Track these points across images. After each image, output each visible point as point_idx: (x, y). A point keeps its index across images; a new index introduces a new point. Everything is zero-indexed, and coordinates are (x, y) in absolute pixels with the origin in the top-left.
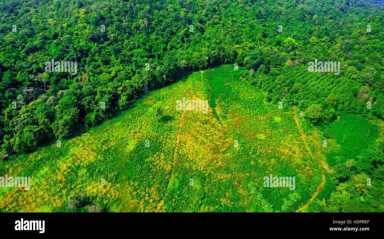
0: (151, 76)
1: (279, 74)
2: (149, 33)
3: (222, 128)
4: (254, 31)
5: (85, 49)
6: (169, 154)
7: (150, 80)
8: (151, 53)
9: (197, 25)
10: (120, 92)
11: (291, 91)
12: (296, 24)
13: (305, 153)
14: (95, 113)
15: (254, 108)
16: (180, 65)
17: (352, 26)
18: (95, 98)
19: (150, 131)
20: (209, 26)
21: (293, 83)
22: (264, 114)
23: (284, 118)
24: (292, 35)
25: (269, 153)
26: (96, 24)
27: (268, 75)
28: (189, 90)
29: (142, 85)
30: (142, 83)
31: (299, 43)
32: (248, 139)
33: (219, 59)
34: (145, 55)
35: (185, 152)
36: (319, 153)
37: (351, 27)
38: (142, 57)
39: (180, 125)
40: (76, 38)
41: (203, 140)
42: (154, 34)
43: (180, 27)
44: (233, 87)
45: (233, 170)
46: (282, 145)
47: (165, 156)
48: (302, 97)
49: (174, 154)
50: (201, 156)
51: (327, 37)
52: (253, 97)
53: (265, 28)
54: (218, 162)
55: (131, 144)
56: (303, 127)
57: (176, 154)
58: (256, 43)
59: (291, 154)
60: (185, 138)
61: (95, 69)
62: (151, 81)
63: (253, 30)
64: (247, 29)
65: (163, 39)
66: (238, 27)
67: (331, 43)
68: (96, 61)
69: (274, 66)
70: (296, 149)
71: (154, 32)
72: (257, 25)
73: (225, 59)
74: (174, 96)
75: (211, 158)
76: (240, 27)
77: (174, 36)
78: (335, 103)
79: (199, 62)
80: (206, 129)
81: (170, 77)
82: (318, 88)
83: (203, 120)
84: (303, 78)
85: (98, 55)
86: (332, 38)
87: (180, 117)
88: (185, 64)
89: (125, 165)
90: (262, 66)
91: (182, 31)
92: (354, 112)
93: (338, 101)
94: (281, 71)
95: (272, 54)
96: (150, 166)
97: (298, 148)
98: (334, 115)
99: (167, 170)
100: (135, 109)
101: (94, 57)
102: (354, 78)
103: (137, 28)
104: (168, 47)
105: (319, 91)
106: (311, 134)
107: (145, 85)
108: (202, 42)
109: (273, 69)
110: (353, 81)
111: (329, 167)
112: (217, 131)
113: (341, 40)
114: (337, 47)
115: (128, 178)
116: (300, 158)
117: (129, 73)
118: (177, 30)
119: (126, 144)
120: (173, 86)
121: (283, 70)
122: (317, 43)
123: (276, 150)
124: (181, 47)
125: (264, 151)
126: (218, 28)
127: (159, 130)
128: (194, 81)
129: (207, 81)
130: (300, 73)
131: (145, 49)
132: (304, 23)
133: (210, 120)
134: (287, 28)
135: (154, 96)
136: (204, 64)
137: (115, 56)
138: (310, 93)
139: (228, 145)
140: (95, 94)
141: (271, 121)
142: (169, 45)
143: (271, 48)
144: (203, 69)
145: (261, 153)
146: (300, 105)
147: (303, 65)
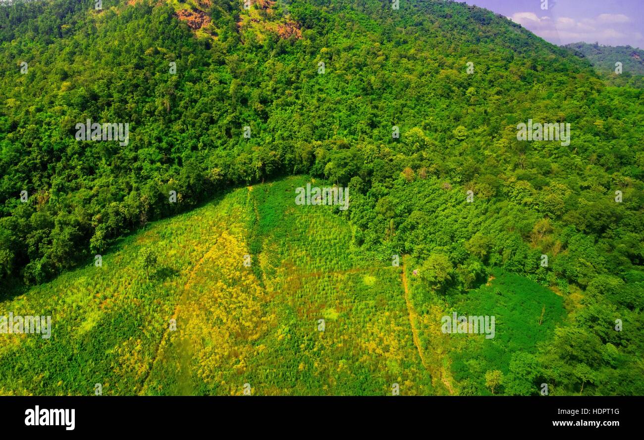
0: (155, 196)
1: (387, 194)
2: (170, 121)
3: (263, 294)
4: (354, 117)
5: (56, 147)
6: (152, 342)
7: (153, 202)
8: (170, 155)
9: (256, 107)
10: (96, 223)
11: (401, 226)
12: (435, 104)
13: (410, 350)
14: (44, 260)
15: (329, 257)
16: (211, 177)
17: (533, 105)
18: (50, 232)
19: (130, 296)
20: (277, 108)
21: (410, 212)
22: (345, 270)
23: (381, 278)
24: (423, 123)
25: (338, 348)
26: (82, 107)
27: (365, 195)
28: (220, 220)
29: (138, 210)
30: (138, 207)
31: (434, 137)
32: (304, 318)
33: (283, 165)
34: (157, 159)
35: (182, 339)
36: (439, 351)
37: (530, 109)
38: (152, 162)
39: (187, 287)
40: (46, 131)
41: (221, 317)
42: (180, 122)
43: (227, 111)
44: (298, 216)
45: (262, 381)
46: (366, 332)
47: (143, 345)
48: (420, 239)
49: (160, 343)
50: (208, 349)
51: (485, 127)
52: (331, 237)
53: (375, 111)
54: (240, 361)
55: (90, 320)
56: (414, 296)
57: (163, 343)
58: (355, 137)
59: (381, 352)
60: (188, 311)
61: (69, 181)
62: (154, 204)
63: (353, 114)
64: (344, 113)
65: (193, 131)
66: (326, 111)
67: (491, 137)
68: (73, 168)
69: (380, 178)
70: (393, 342)
71: (180, 119)
72: (362, 106)
73: (293, 165)
74: (191, 232)
75: (226, 354)
76: (330, 110)
77: (215, 126)
78: (484, 252)
79: (245, 171)
80: (232, 295)
81: (190, 196)
82: (456, 221)
83: (230, 279)
84: (431, 202)
85: (77, 159)
86: (494, 128)
87: (191, 270)
88: (219, 175)
89: (68, 360)
90: (354, 180)
91: (228, 118)
92: (520, 271)
93: (491, 248)
94: (391, 188)
95: (378, 158)
96: (110, 365)
97: (396, 341)
98: (477, 275)
99: (139, 372)
100: (117, 253)
101: (71, 162)
102: (528, 203)
103: (151, 113)
104: (200, 145)
105: (456, 227)
106: (428, 312)
107: (144, 210)
108: (261, 135)
109: (377, 184)
110: (526, 208)
111: (454, 384)
112: (251, 299)
113: (508, 133)
114: (501, 145)
115: (66, 386)
116: (396, 360)
117: (123, 190)
118: (221, 115)
119: (81, 319)
120: (193, 213)
121: (396, 186)
122: (467, 137)
123: (354, 342)
124: (222, 145)
125: (330, 343)
126: (292, 112)
127: (146, 295)
128: (232, 205)
129: (255, 205)
130: (426, 193)
131: (158, 148)
132: (450, 103)
133: (243, 278)
134: (416, 110)
135: (156, 232)
136: (255, 174)
137: (107, 160)
138: (439, 231)
139: (265, 328)
140: (52, 225)
141: (357, 283)
142: (201, 140)
143: (378, 147)
144: (253, 182)
145: (322, 348)
146: (415, 254)
147: (435, 177)
